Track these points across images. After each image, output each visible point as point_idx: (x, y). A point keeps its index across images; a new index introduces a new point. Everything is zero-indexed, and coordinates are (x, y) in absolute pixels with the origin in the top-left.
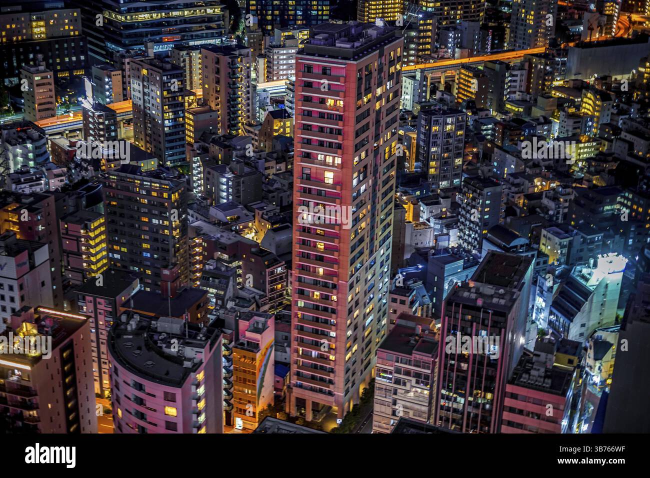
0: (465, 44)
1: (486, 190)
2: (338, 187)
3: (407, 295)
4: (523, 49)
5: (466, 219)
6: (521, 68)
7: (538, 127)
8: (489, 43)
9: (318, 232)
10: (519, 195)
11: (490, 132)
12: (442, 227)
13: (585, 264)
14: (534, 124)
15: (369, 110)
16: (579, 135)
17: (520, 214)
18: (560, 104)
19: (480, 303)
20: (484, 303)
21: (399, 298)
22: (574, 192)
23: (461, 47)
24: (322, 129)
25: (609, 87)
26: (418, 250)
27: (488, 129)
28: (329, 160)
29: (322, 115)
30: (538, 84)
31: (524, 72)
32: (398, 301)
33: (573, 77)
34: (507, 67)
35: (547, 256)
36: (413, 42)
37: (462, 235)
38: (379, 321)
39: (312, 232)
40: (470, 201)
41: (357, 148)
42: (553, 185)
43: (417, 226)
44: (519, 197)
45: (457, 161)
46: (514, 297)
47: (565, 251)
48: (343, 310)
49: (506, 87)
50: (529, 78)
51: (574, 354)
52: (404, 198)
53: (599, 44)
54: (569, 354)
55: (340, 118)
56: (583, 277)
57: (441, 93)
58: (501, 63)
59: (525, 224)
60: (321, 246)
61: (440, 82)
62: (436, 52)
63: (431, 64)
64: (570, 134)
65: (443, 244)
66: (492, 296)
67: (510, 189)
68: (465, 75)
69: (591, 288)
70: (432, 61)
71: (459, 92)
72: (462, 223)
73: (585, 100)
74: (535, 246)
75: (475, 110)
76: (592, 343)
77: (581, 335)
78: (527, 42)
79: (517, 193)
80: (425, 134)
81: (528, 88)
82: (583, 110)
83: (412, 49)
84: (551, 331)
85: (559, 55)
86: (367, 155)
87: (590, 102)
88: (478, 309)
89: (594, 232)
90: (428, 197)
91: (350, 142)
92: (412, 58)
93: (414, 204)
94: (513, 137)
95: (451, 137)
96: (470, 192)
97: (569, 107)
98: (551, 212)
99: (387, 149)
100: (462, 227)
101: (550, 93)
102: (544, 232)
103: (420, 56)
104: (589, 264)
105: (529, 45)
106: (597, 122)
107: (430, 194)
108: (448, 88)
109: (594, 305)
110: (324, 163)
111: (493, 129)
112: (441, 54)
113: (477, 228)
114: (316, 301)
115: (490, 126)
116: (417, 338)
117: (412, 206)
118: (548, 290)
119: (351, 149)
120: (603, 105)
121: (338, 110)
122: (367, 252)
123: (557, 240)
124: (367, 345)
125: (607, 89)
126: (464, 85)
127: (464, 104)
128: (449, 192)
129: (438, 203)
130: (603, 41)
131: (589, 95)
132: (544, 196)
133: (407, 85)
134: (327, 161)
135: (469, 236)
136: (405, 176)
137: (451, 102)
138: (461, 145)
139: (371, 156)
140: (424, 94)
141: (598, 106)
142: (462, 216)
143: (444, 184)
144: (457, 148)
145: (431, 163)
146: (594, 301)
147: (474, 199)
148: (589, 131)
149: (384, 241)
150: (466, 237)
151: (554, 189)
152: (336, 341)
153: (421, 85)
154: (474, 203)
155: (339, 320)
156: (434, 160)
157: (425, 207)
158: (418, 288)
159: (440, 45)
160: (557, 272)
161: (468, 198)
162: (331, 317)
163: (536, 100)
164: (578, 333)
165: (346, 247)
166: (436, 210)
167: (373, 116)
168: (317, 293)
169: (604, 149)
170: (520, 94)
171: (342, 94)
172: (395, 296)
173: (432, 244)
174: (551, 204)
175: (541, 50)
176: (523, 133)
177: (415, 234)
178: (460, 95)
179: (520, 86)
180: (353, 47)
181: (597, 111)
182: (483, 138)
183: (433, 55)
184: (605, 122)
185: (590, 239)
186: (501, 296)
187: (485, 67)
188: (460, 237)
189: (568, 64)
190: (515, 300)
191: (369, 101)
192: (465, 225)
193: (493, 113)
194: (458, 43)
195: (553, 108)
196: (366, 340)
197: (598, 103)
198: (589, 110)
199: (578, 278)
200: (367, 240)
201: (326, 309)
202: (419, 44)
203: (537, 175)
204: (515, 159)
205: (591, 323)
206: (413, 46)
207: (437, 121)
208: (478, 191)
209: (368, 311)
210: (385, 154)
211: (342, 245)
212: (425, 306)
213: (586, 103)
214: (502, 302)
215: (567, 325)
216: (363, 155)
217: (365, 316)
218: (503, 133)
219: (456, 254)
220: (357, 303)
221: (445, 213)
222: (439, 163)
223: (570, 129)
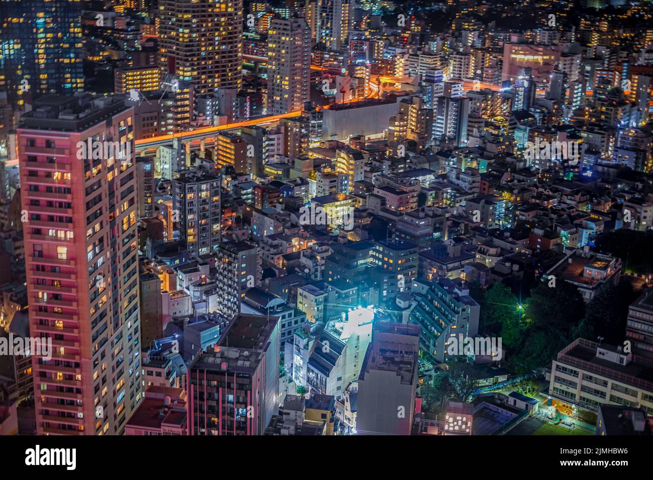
0: (223, 110)
1: (240, 254)
2: (72, 262)
3: (163, 366)
4: (281, 113)
5: (224, 284)
6: (278, 132)
7: (296, 188)
8: (248, 109)
9: (56, 310)
10: (278, 256)
11: (250, 195)
12: (201, 294)
13: (337, 319)
14: (292, 185)
15: (100, 181)
16: (336, 194)
17: (279, 275)
18: (317, 165)
19: (224, 367)
20: (229, 366)
21: (155, 370)
22: (330, 249)
23: (219, 114)
24: (50, 204)
25: (362, 146)
26: (175, 319)
27: (247, 194)
28: (61, 234)
29: (49, 190)
30: (295, 147)
31: (281, 136)
32: (154, 374)
33: (330, 138)
34: (264, 132)
35: (305, 313)
36: (170, 111)
37: (222, 300)
38: (132, 396)
39: (49, 310)
40: (226, 265)
41: (89, 221)
42: (310, 244)
43: (174, 295)
44: (279, 258)
45: (215, 226)
46: (260, 358)
47: (321, 307)
48: (89, 389)
49: (264, 151)
50: (286, 141)
51: (327, 409)
52: (159, 268)
53: (352, 106)
54: (323, 409)
55: (68, 191)
56: (336, 331)
57: (200, 161)
58: (257, 128)
59: (284, 284)
60: (60, 324)
61: (199, 150)
62: (195, 120)
63: (191, 131)
64: (327, 193)
65: (201, 311)
66: (237, 359)
67: (269, 251)
68: (223, 141)
69: (344, 341)
70: (191, 129)
71: (218, 159)
72: (221, 288)
73: (339, 159)
74: (292, 305)
75: (234, 175)
76: (348, 396)
77: (339, 388)
78: (284, 107)
79: (276, 254)
80: (180, 202)
81: (286, 151)
82: (338, 170)
83: (169, 119)
84: (310, 388)
85: (314, 118)
86: (101, 227)
87: (344, 161)
88: (222, 373)
89: (349, 286)
90: (187, 265)
91: (81, 214)
92: (171, 127)
93: (170, 273)
94: (272, 200)
95: (207, 204)
96: (226, 256)
97: (325, 167)
98: (306, 271)
99: (125, 220)
100: (221, 292)
101: (307, 155)
102: (300, 290)
103: (178, 125)
104: (341, 318)
105: (286, 109)
106: (352, 180)
107: (189, 262)
108: (209, 154)
109: (348, 357)
110: (56, 238)
111: (253, 193)
112: (200, 122)
113: (235, 292)
114: (60, 382)
115: (250, 190)
116: (166, 409)
117: (168, 275)
118: (304, 348)
119: (83, 222)
120: (356, 163)
121: (65, 183)
122: (111, 326)
123: (312, 297)
124: (121, 423)
125: (361, 148)
126: (223, 151)
127: (223, 170)
128: (207, 260)
129: (197, 270)
130: (355, 103)
131: (343, 155)
132: (302, 255)
133: (166, 154)
134: (59, 236)
135: (229, 300)
136: (163, 245)
137: (211, 169)
138: (218, 210)
139: (107, 228)
140: (183, 162)
141: (351, 164)
142: (220, 281)
143: (204, 251)
144: (214, 214)
145: (189, 231)
146: (348, 354)
147: (230, 263)
148: (346, 189)
149: (130, 313)
150: (226, 302)
151: (311, 248)
152: (84, 422)
153: (179, 154)
154: (230, 268)
155: (85, 399)
156: (192, 227)
157: (184, 275)
158: (175, 358)
159: (199, 113)
160: (312, 329)
161: (224, 263)
162: (76, 398)
163: (293, 162)
164: (335, 387)
165: (86, 323)
166: (195, 277)
167: (105, 187)
168: (60, 374)
169: (359, 205)
170: (278, 157)
171: (68, 166)
172: (151, 369)
173: (190, 312)
174: (309, 263)
175: (297, 114)
176: (281, 195)
177: (172, 304)
178: (220, 162)
179: (278, 150)
180: (78, 117)
181: (352, 170)
182: (242, 203)
183: (192, 123)
184: (359, 179)
185: (345, 293)
186: (247, 358)
187: (243, 133)
188: (220, 303)
189: (324, 126)
190: (260, 360)
191: (99, 172)
192: (223, 290)
193: (252, 177)
194: (216, 110)
195: (310, 169)
196: (119, 418)
197: (352, 162)
198: (343, 169)
199: (332, 333)
200: (110, 314)
201: (70, 390)
202: (178, 113)
203: (294, 235)
204: (272, 221)
205: (347, 376)
206: (170, 115)
207: (192, 188)
208: (233, 255)
209: (118, 387)
210: (123, 224)
211: (81, 321)
212: (183, 376)
213: (340, 162)
214: (247, 364)
215: (324, 380)
216: (97, 227)
217: (115, 393)
218: (262, 196)
219: (212, 320)
220: (104, 381)
221: (205, 279)
222: (196, 230)
223: (327, 188)
